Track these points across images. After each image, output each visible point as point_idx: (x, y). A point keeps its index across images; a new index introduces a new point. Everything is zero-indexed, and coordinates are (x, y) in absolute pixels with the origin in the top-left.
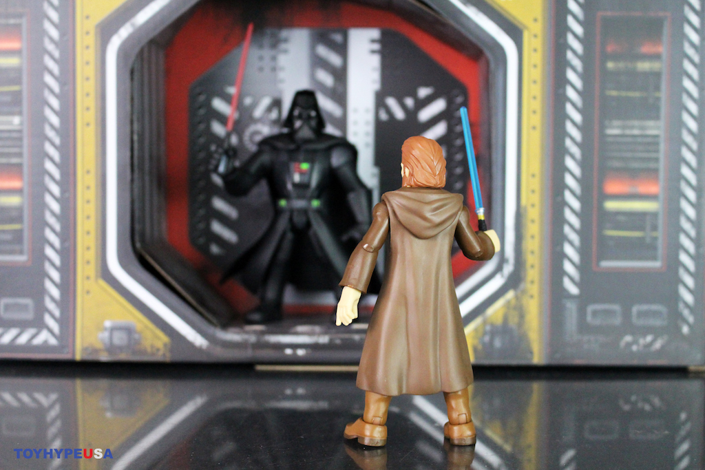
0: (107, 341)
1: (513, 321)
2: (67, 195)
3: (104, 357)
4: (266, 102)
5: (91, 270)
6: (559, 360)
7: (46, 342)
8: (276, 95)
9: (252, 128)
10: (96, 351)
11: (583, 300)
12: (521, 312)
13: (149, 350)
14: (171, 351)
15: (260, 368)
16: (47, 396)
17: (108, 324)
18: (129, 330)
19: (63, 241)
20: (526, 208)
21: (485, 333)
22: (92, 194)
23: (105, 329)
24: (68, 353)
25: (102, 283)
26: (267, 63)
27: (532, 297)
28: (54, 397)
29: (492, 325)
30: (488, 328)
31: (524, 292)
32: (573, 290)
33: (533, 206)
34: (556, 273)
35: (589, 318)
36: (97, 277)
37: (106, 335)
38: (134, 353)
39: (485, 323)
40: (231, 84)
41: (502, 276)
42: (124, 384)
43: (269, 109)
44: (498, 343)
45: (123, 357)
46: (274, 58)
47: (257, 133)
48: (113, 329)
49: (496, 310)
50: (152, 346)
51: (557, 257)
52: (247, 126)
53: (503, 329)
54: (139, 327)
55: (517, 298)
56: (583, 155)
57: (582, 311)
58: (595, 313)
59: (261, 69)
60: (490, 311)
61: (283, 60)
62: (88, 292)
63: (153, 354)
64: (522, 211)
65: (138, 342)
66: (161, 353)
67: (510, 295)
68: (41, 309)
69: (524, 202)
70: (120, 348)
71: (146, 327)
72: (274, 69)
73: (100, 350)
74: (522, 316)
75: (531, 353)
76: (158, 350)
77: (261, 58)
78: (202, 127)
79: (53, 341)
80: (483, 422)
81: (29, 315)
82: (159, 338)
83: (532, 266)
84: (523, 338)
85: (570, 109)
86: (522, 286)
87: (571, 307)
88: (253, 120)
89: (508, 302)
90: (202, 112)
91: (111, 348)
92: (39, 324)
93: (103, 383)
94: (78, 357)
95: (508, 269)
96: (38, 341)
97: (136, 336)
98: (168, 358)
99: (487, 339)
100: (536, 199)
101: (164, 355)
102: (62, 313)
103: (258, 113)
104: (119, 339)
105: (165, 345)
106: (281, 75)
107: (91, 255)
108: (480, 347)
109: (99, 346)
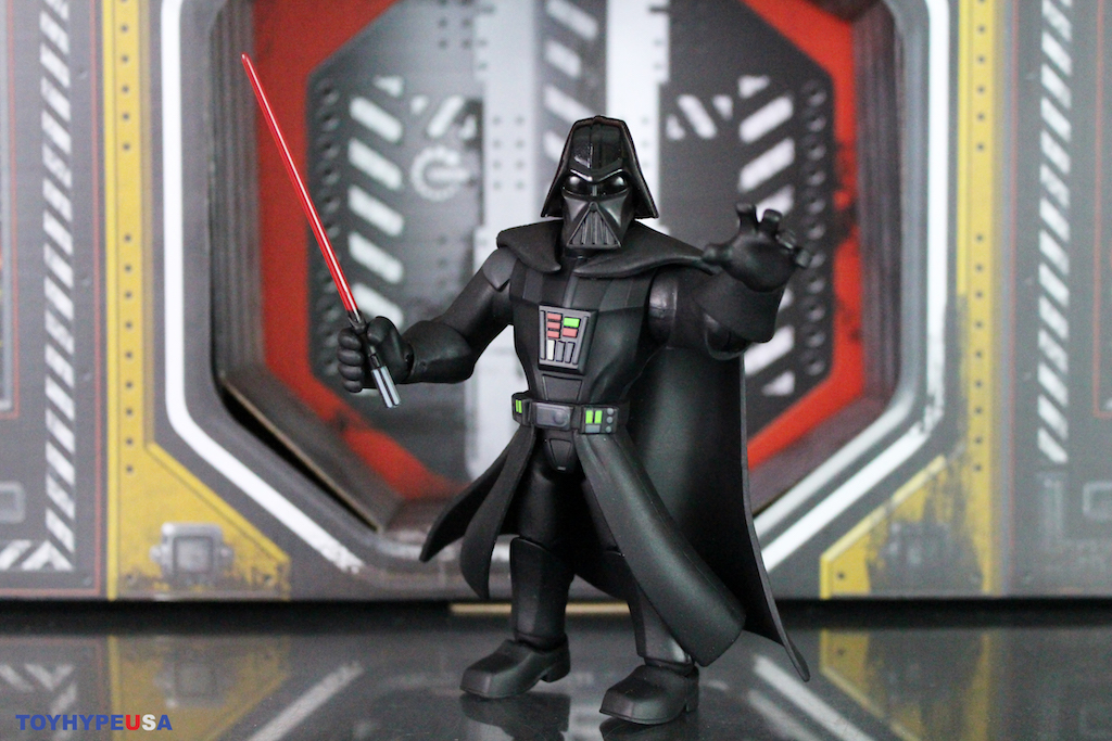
0: (168, 562)
1: (944, 515)
2: (86, 283)
3: (163, 594)
4: (453, 105)
5: (135, 426)
6: (1030, 588)
7: (48, 565)
8: (473, 93)
9: (428, 155)
10: (147, 581)
11: (1074, 474)
12: (958, 496)
13: (249, 577)
14: (291, 580)
15: (459, 609)
16: (51, 669)
17: (169, 529)
18: (209, 540)
19: (79, 372)
20: (965, 300)
21: (889, 539)
22: (135, 281)
23: (165, 539)
24: (91, 586)
25: (156, 450)
26: (454, 33)
27: (978, 468)
28: (65, 670)
29: (904, 523)
30: (896, 528)
31: (963, 459)
32: (1057, 454)
33: (979, 295)
34: (1023, 421)
35: (1087, 508)
36: (146, 442)
37: (166, 549)
38: (219, 583)
39: (889, 517)
40: (387, 73)
41: (922, 430)
42: (201, 644)
43: (459, 120)
44: (914, 557)
45: (199, 592)
46: (467, 23)
47: (437, 164)
48: (178, 540)
49: (909, 495)
50: (254, 570)
51: (1025, 393)
52: (418, 152)
53: (924, 531)
54: (229, 533)
55: (950, 470)
56: (1073, 198)
57: (1073, 494)
58: (1098, 497)
59: (443, 44)
60: (900, 496)
61: (484, 26)
62: (130, 469)
63: (256, 586)
64: (959, 304)
65: (228, 564)
66: (271, 583)
67: (937, 465)
68: (39, 503)
69: (961, 288)
70: (194, 575)
71: (245, 535)
72: (467, 44)
73: (155, 579)
74: (960, 505)
75: (979, 575)
76: (267, 577)
77: (443, 23)
78: (332, 153)
79: (62, 564)
80: (888, 708)
81: (17, 516)
82: (269, 556)
83: (979, 411)
84: (963, 546)
85: (1048, 111)
86: (960, 448)
87: (1053, 486)
88: (428, 140)
89: (935, 478)
90: (332, 124)
91: (175, 576)
92: (35, 531)
93: (162, 643)
94: (112, 595)
95: (933, 415)
96: (34, 563)
97: (225, 552)
98: (285, 595)
99: (894, 548)
100: (984, 281)
101: (278, 587)
102: (78, 510)
103: (438, 127)
104: (191, 557)
105: (280, 568)
106: (482, 55)
107: (136, 397)
108: (881, 565)
109: (152, 571)
